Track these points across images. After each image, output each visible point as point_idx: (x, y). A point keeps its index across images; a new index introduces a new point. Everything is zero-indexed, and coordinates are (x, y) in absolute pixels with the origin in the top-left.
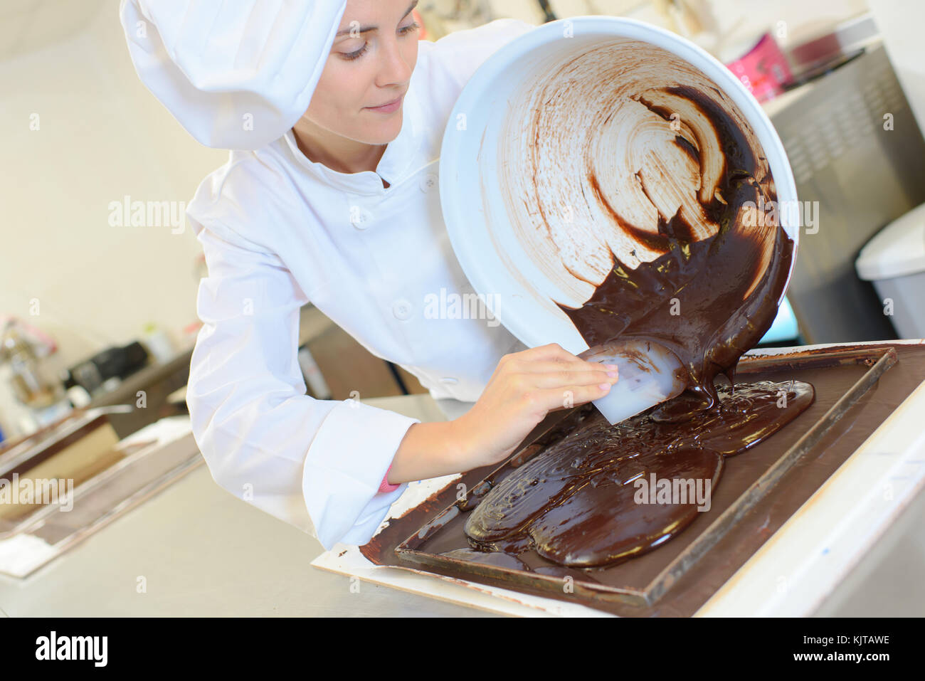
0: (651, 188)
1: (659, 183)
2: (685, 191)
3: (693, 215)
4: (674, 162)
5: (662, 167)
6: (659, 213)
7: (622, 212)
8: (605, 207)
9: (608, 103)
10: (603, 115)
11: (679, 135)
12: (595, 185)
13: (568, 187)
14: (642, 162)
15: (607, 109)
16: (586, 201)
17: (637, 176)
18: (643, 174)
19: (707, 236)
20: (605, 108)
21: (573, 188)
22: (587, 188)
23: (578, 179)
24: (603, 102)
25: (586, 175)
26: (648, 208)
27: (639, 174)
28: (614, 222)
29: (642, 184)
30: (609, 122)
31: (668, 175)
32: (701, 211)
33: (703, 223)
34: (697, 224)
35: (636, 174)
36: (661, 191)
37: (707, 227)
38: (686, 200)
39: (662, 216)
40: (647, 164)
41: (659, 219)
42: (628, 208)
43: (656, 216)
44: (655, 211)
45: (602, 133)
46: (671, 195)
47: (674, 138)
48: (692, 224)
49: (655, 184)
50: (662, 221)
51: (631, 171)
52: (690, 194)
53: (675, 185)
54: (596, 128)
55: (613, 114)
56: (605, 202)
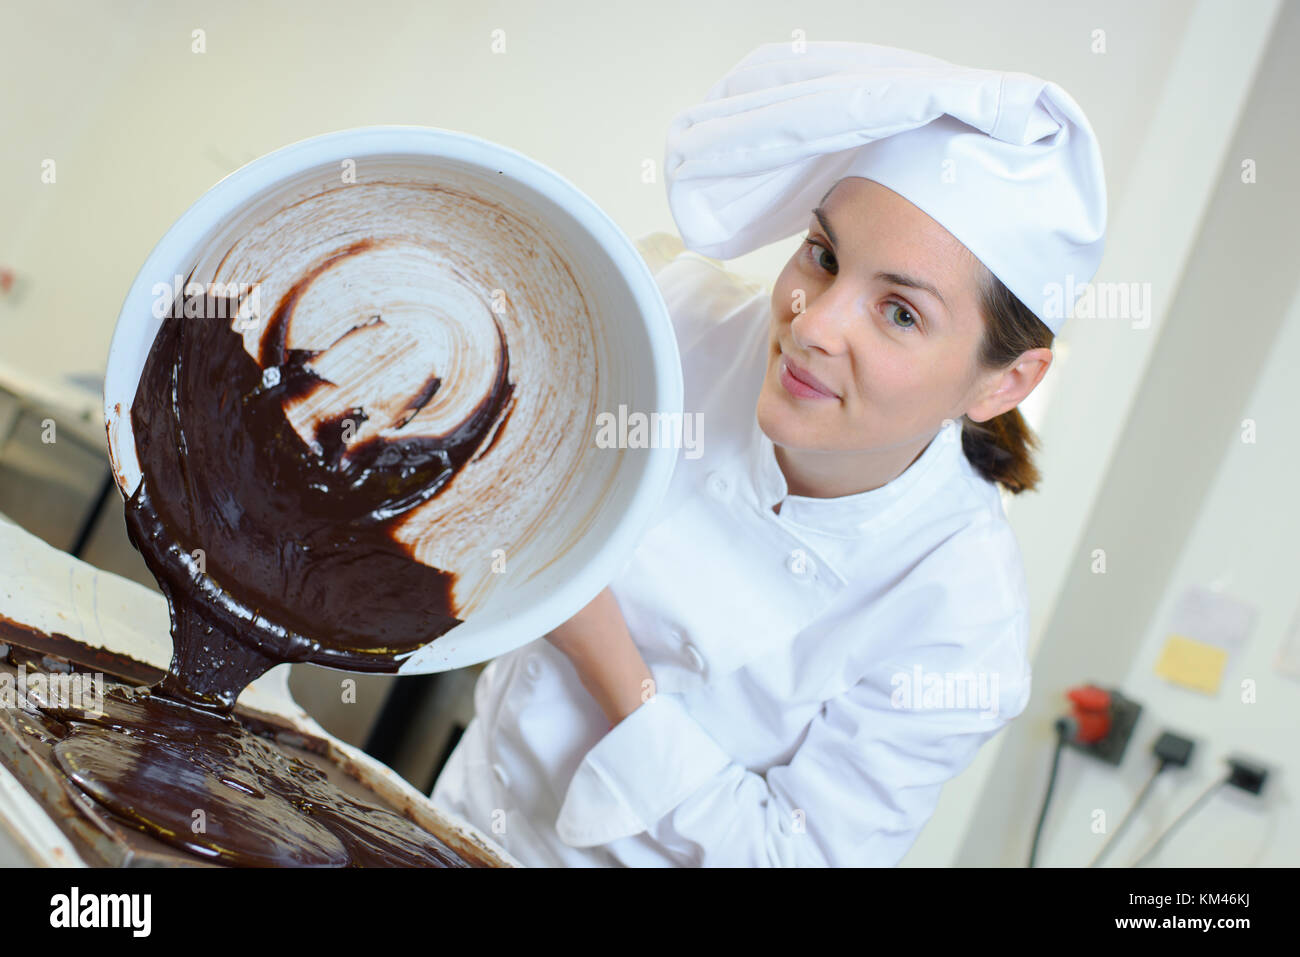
0: (358, 339)
1: (369, 352)
2: (361, 391)
3: (324, 404)
4: (402, 376)
5: (395, 357)
6: (321, 352)
7: (315, 293)
8: (319, 264)
9: (486, 279)
10: (467, 269)
11: (443, 383)
12: (355, 249)
13: (355, 216)
14: (399, 327)
15: (476, 275)
16: (331, 238)
17: (375, 320)
18: (380, 328)
19: (295, 424)
20: (477, 272)
21: (352, 222)
22: (351, 238)
23: (366, 227)
24: (487, 273)
25: (372, 237)
26: (327, 335)
27: (379, 321)
28: (296, 279)
29: (365, 326)
30: (456, 277)
31: (383, 367)
32: (333, 415)
33: (314, 417)
34: (310, 407)
35: (379, 317)
36: (356, 355)
37: (307, 421)
38: (347, 392)
39: (317, 356)
40: (396, 335)
41: (311, 352)
42: (323, 303)
43: (315, 346)
44: (324, 346)
45: (439, 265)
46: (352, 372)
47: (438, 375)
48: (311, 400)
49: (367, 346)
50: (308, 356)
51: (383, 309)
52: (357, 397)
53: (368, 377)
54: (446, 255)
55: (469, 285)
56: (329, 264)
